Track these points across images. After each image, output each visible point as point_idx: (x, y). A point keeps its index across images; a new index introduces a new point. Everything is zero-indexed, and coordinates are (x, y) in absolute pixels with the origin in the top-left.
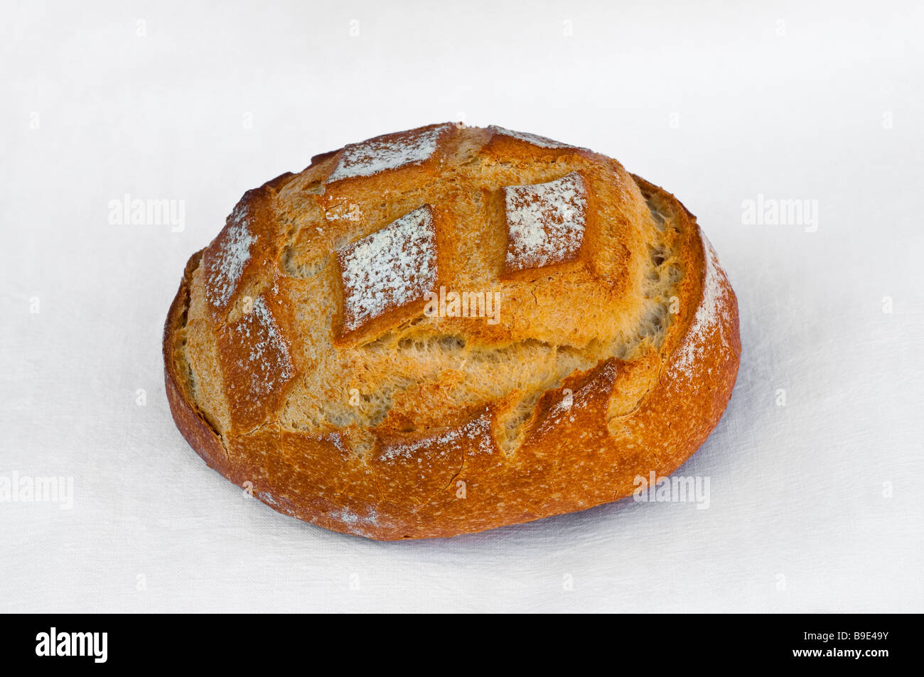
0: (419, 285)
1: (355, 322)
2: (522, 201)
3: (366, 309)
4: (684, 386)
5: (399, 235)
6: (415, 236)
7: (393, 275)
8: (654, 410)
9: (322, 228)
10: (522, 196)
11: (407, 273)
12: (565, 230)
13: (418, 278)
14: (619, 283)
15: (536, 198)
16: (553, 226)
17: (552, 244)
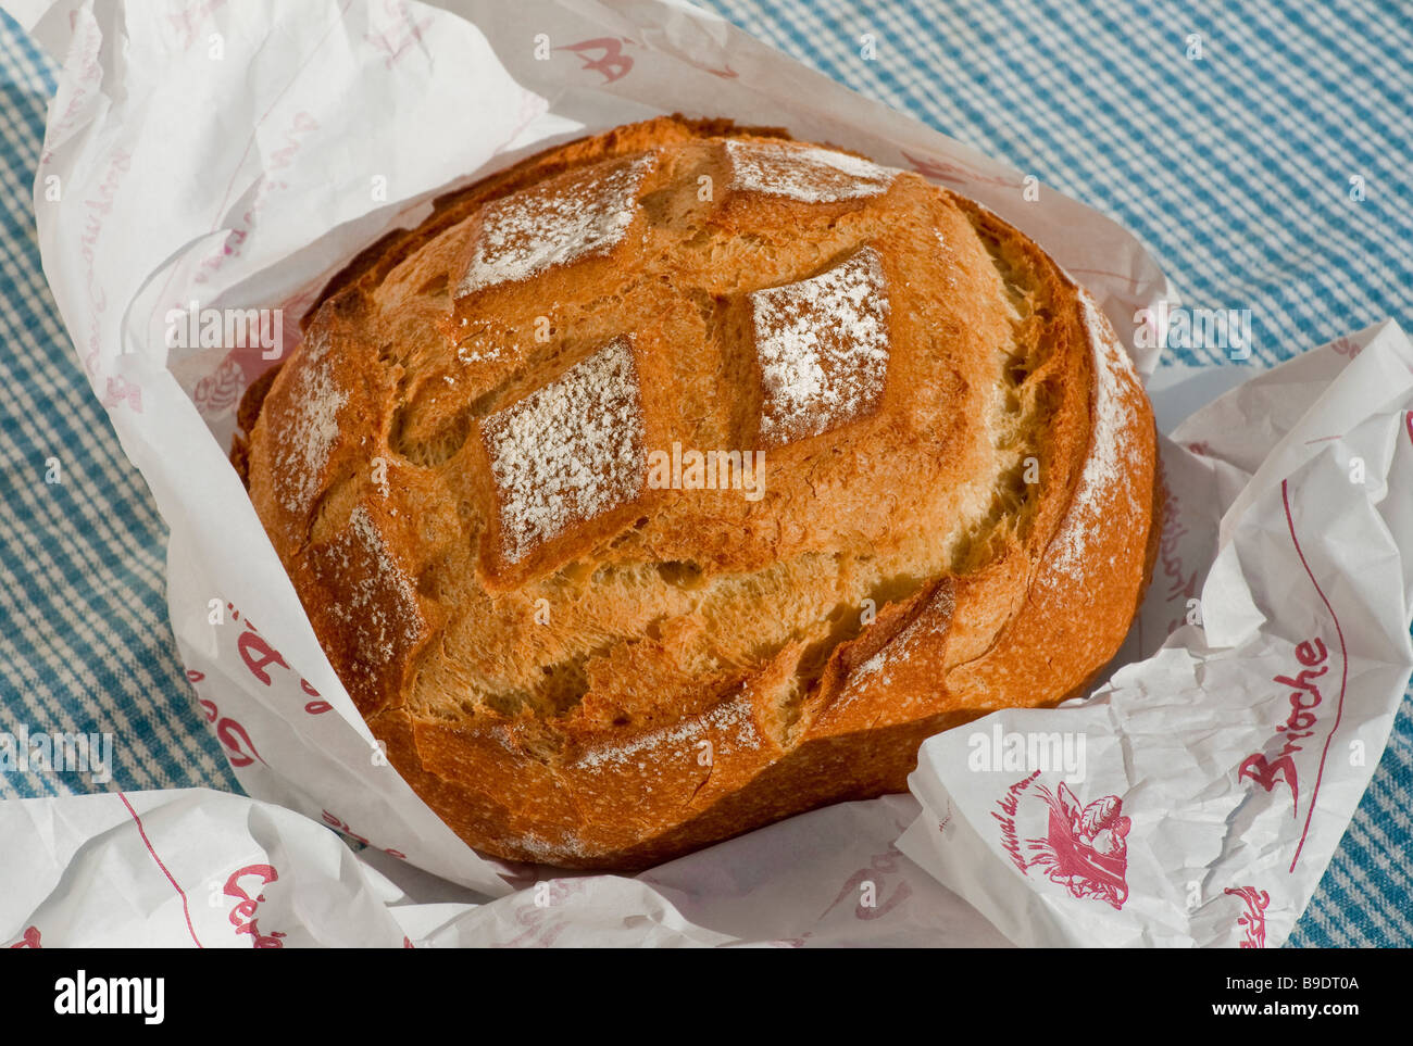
0: (618, 482)
1: (518, 550)
2: (780, 316)
3: (534, 525)
4: (1071, 596)
5: (581, 393)
6: (607, 395)
7: (576, 465)
8: (1022, 644)
9: (452, 376)
10: (781, 307)
11: (598, 460)
12: (856, 362)
13: (617, 468)
14: (951, 442)
15: (805, 307)
16: (836, 357)
17: (836, 390)
